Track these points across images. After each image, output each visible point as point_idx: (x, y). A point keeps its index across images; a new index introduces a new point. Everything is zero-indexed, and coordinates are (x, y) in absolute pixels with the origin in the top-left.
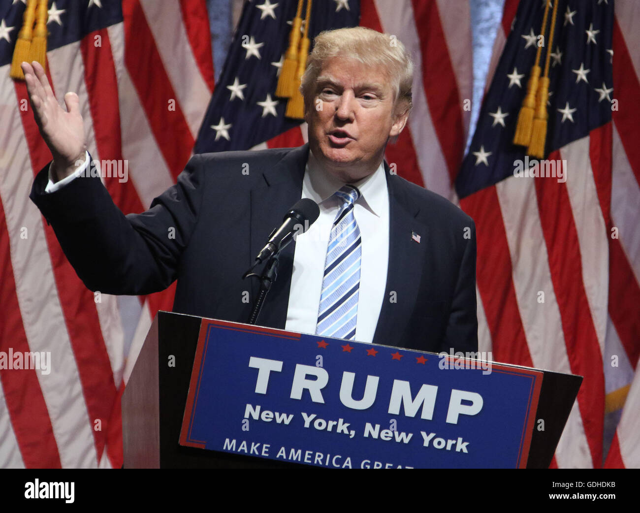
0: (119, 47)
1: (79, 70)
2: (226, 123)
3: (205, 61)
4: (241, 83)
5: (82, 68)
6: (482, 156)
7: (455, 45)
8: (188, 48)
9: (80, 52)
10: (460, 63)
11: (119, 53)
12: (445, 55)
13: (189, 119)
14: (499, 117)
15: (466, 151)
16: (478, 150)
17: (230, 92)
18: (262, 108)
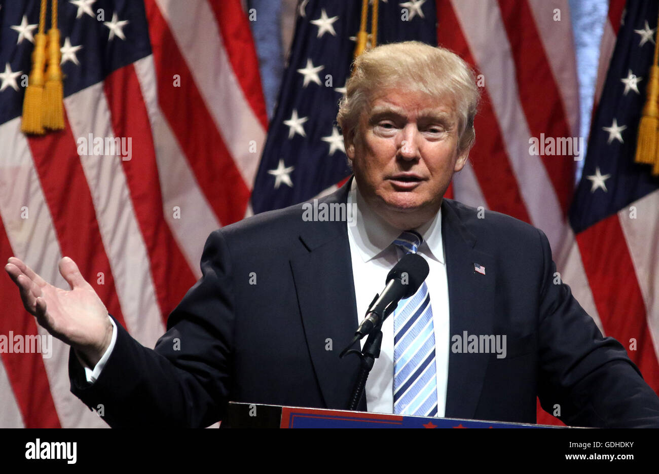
0: (149, 84)
1: (104, 117)
2: (286, 166)
3: (254, 94)
4: (300, 116)
5: (108, 115)
6: (599, 181)
7: (553, 48)
8: (232, 78)
9: (103, 95)
10: (562, 69)
11: (150, 93)
12: (542, 61)
13: (240, 164)
14: (615, 132)
15: (579, 175)
16: (594, 173)
17: (288, 128)
18: (328, 145)
